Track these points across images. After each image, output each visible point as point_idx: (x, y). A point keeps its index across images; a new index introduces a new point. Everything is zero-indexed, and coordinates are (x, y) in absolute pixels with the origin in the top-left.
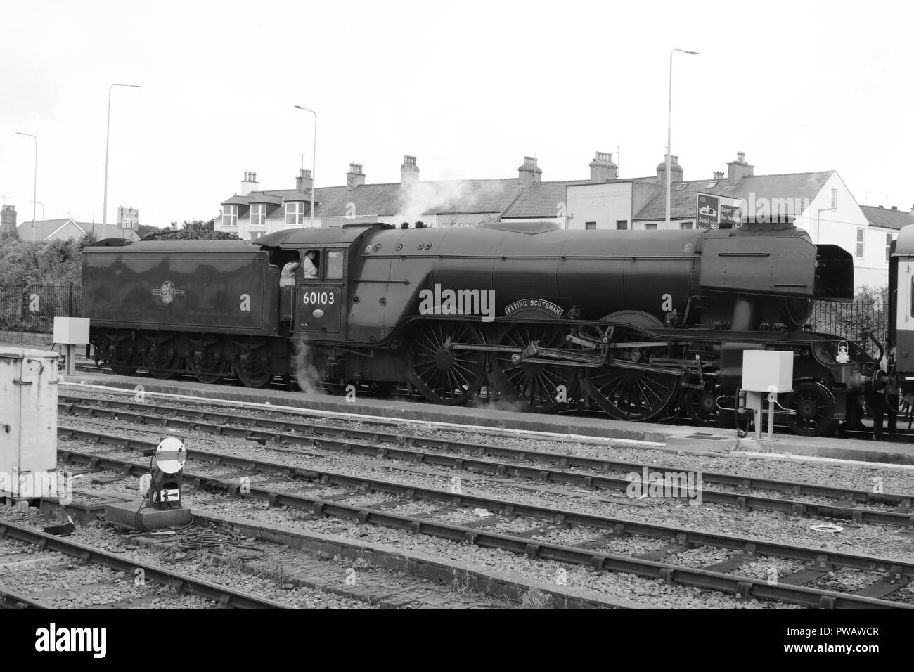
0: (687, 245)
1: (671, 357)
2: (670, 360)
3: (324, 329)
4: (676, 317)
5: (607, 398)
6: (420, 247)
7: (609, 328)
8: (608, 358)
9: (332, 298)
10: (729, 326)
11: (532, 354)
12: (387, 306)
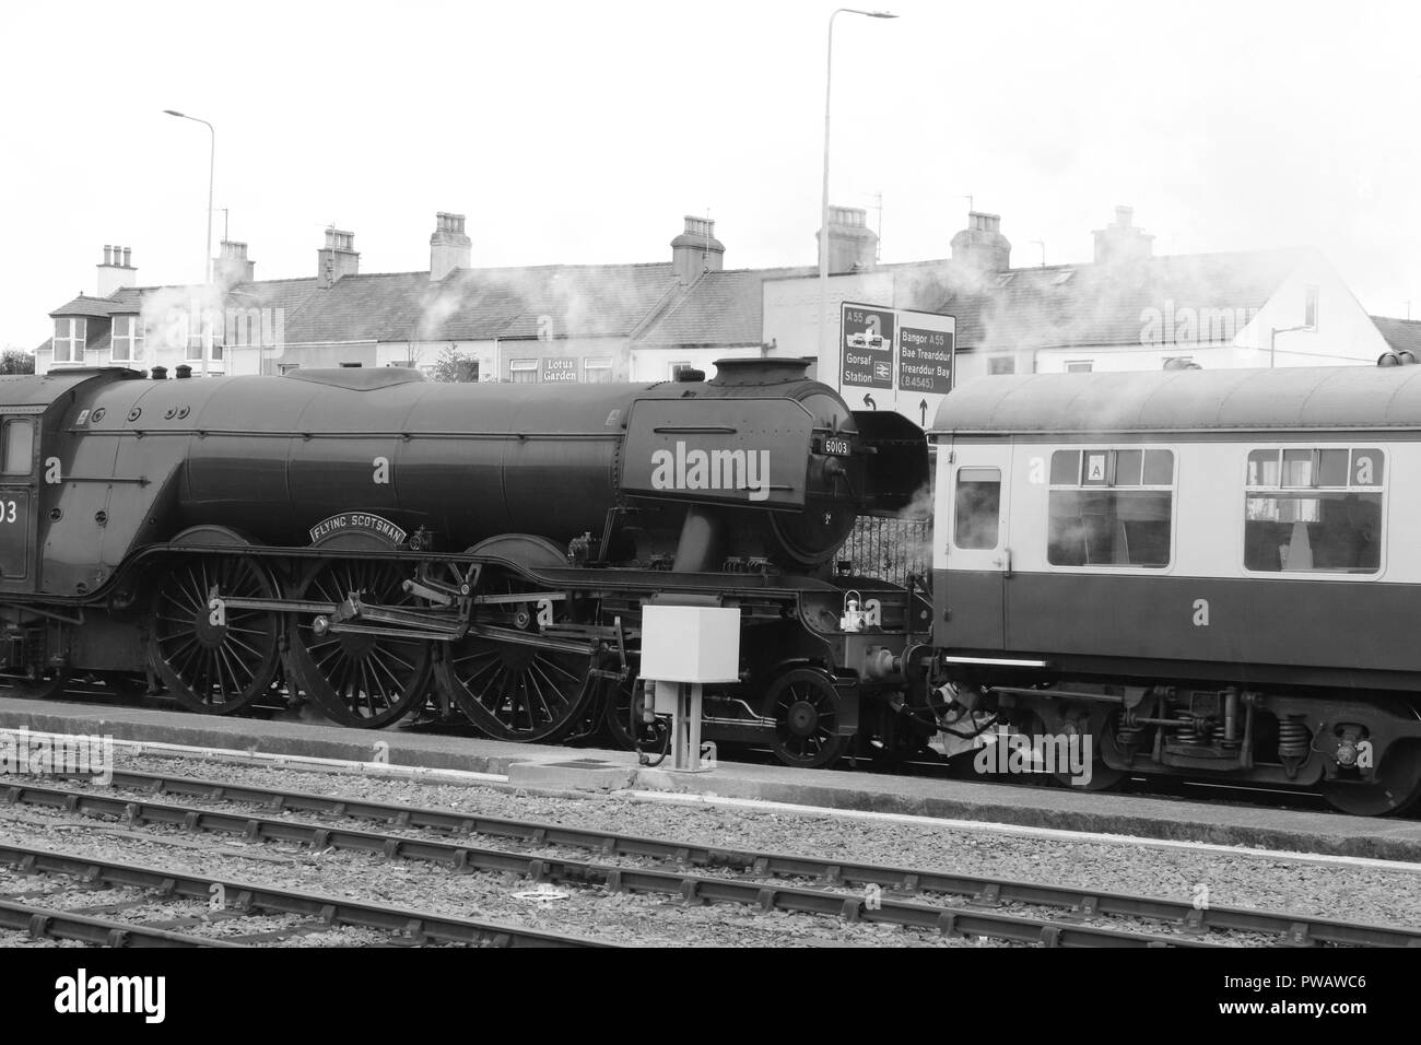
1: (574, 622)
2: (573, 626)
4: (587, 546)
5: (479, 700)
6: (170, 415)
7: (473, 567)
8: (472, 622)
9: (13, 512)
10: (670, 564)
11: (348, 616)
12: (108, 527)
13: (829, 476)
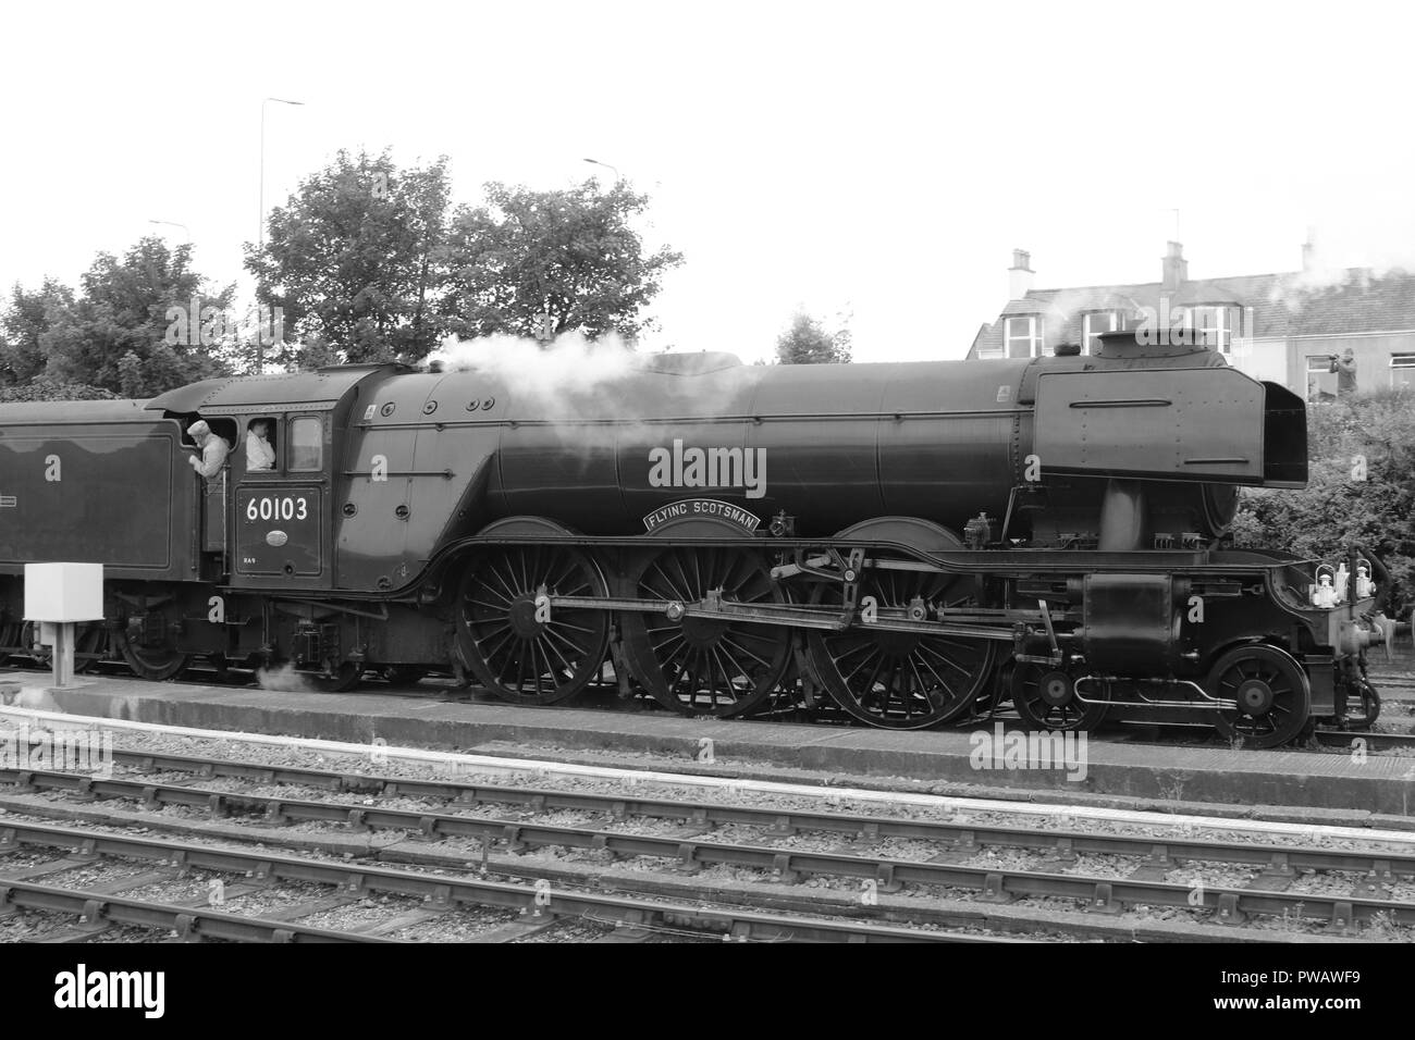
0: (1002, 388)
1: (981, 606)
2: (978, 611)
3: (288, 567)
4: (988, 528)
6: (472, 407)
7: (853, 552)
9: (302, 508)
10: (1095, 543)
12: (411, 521)
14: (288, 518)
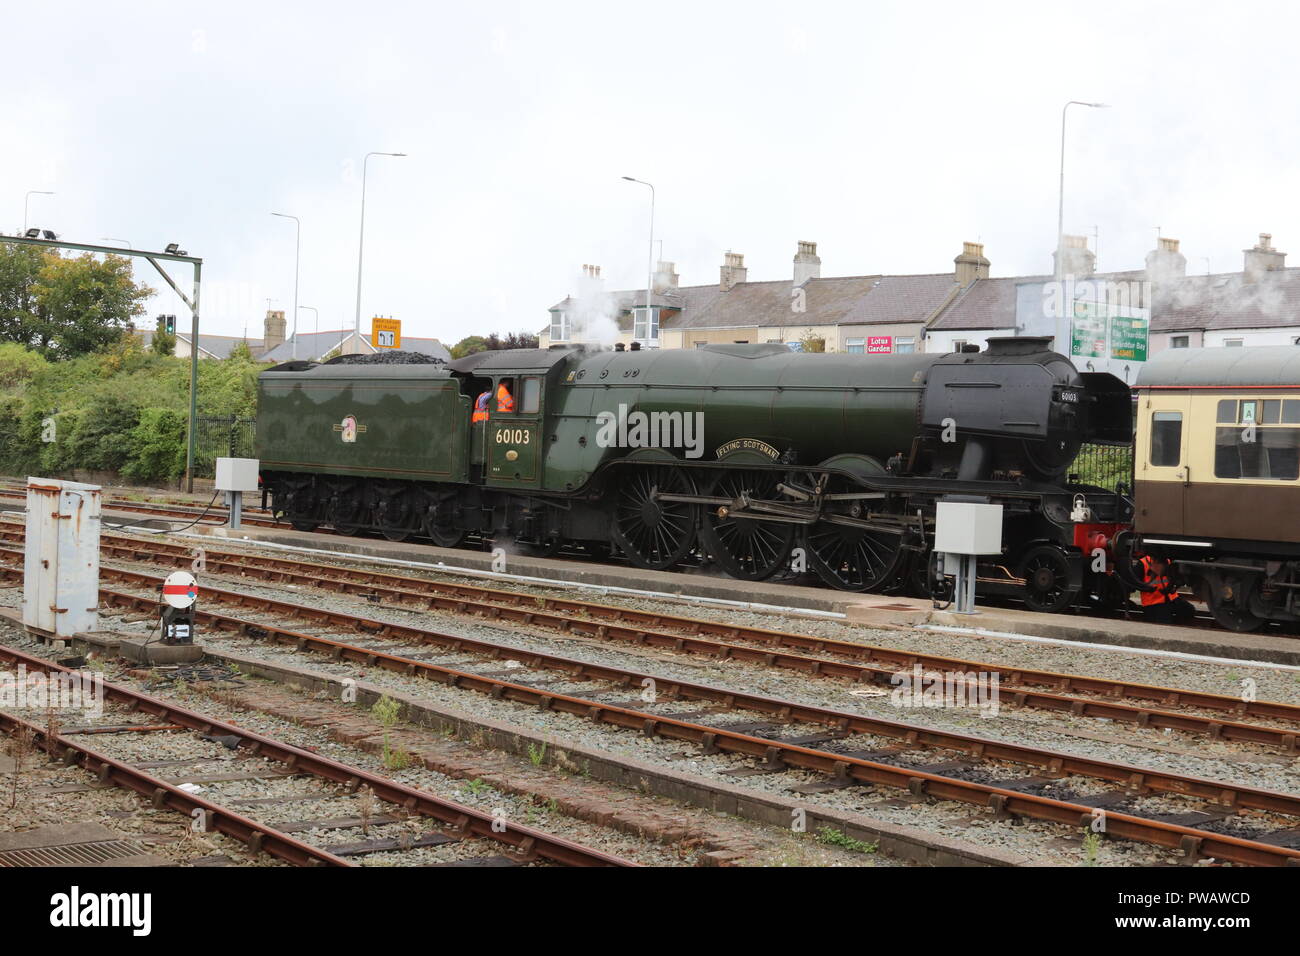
0: (915, 373)
2: (889, 516)
3: (518, 474)
4: (899, 462)
6: (627, 375)
7: (823, 475)
11: (741, 507)
12: (586, 448)
13: (1064, 416)
14: (518, 442)
